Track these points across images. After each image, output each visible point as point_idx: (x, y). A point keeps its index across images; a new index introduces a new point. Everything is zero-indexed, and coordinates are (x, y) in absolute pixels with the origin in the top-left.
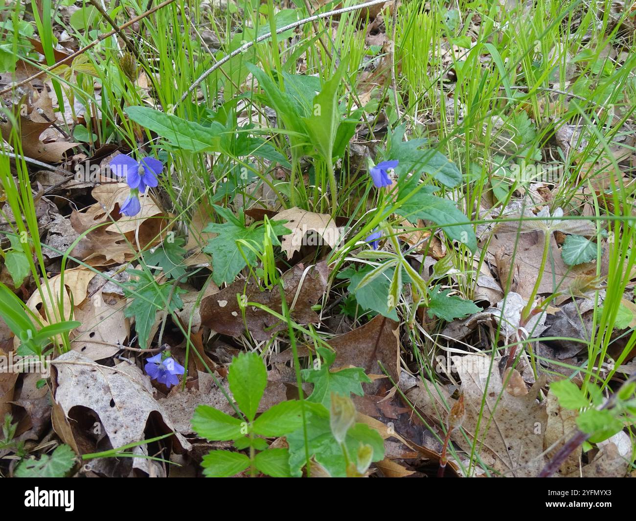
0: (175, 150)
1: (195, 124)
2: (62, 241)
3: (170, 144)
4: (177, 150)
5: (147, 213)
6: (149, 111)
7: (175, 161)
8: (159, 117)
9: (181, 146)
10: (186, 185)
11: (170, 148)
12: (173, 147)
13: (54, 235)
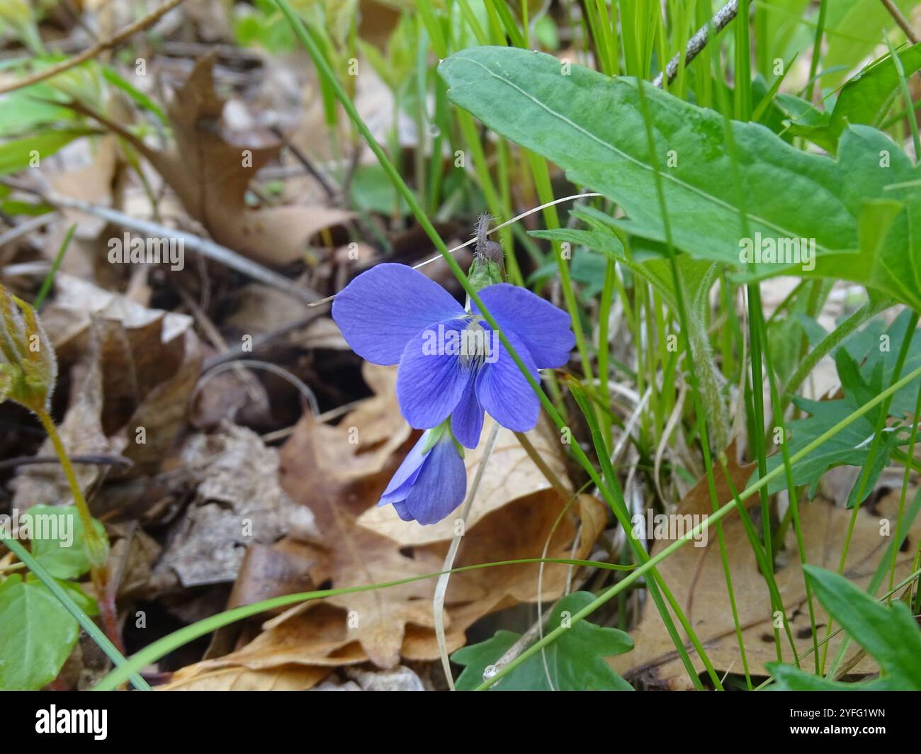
0: (643, 258)
1: (755, 134)
2: (230, 530)
3: (622, 226)
4: (654, 258)
5: (505, 480)
6: (539, 69)
7: (630, 294)
8: (582, 95)
9: (680, 239)
10: (660, 384)
11: (617, 245)
12: (638, 243)
13: (211, 508)
